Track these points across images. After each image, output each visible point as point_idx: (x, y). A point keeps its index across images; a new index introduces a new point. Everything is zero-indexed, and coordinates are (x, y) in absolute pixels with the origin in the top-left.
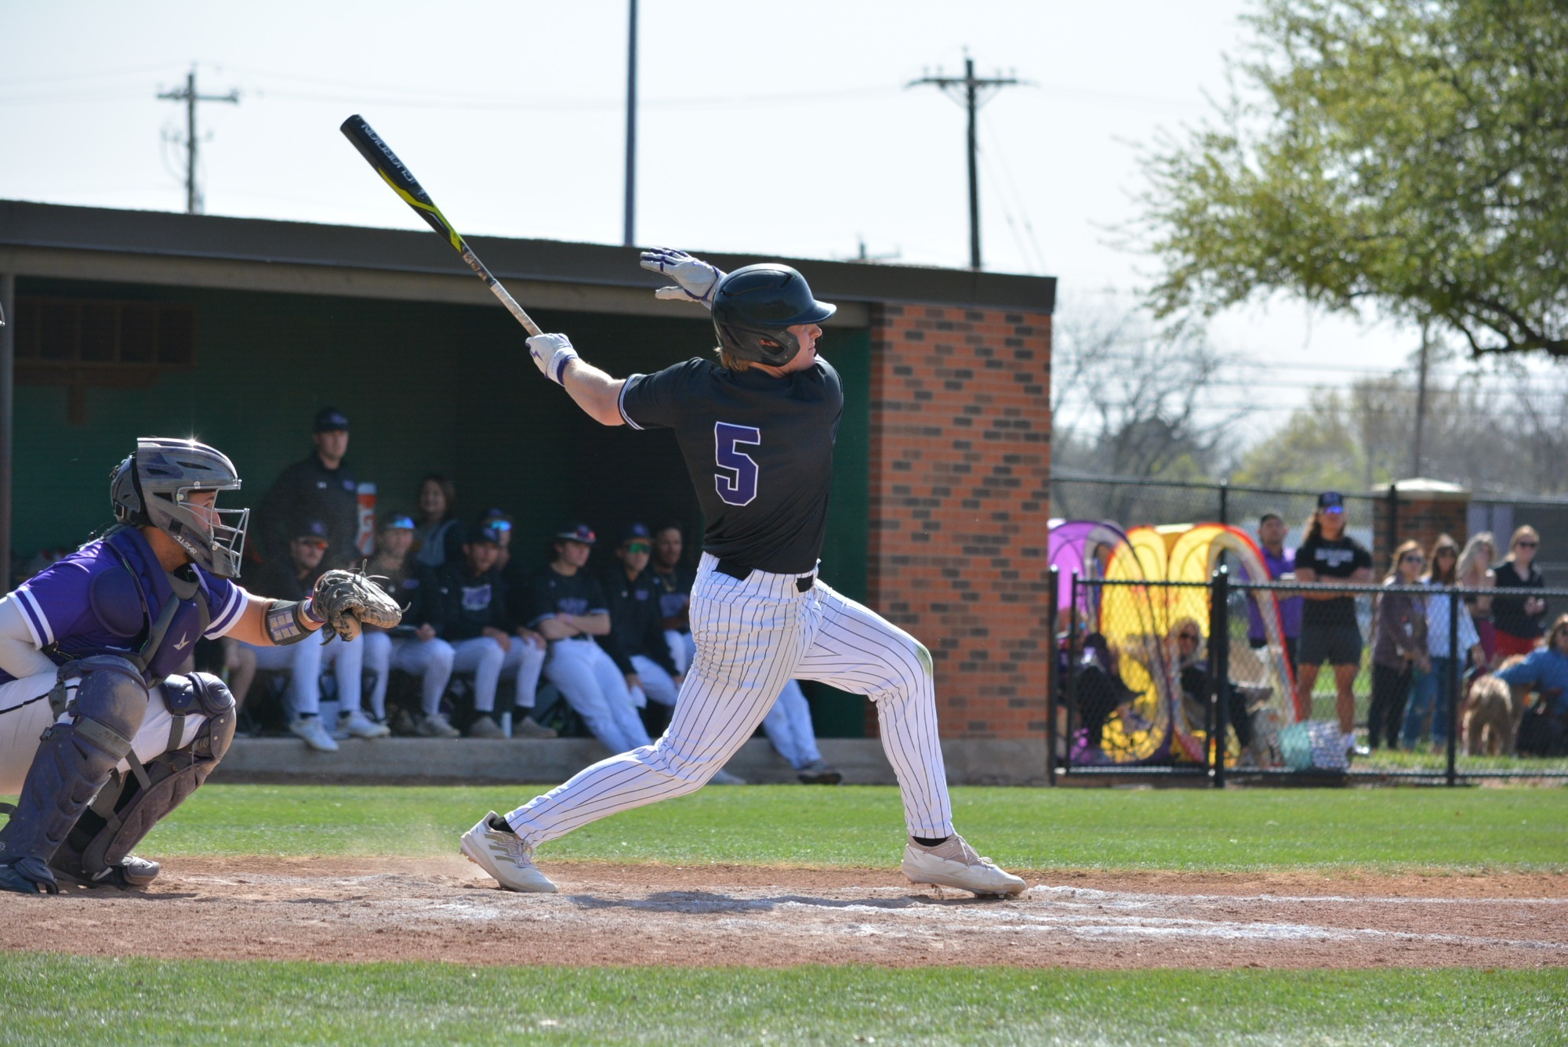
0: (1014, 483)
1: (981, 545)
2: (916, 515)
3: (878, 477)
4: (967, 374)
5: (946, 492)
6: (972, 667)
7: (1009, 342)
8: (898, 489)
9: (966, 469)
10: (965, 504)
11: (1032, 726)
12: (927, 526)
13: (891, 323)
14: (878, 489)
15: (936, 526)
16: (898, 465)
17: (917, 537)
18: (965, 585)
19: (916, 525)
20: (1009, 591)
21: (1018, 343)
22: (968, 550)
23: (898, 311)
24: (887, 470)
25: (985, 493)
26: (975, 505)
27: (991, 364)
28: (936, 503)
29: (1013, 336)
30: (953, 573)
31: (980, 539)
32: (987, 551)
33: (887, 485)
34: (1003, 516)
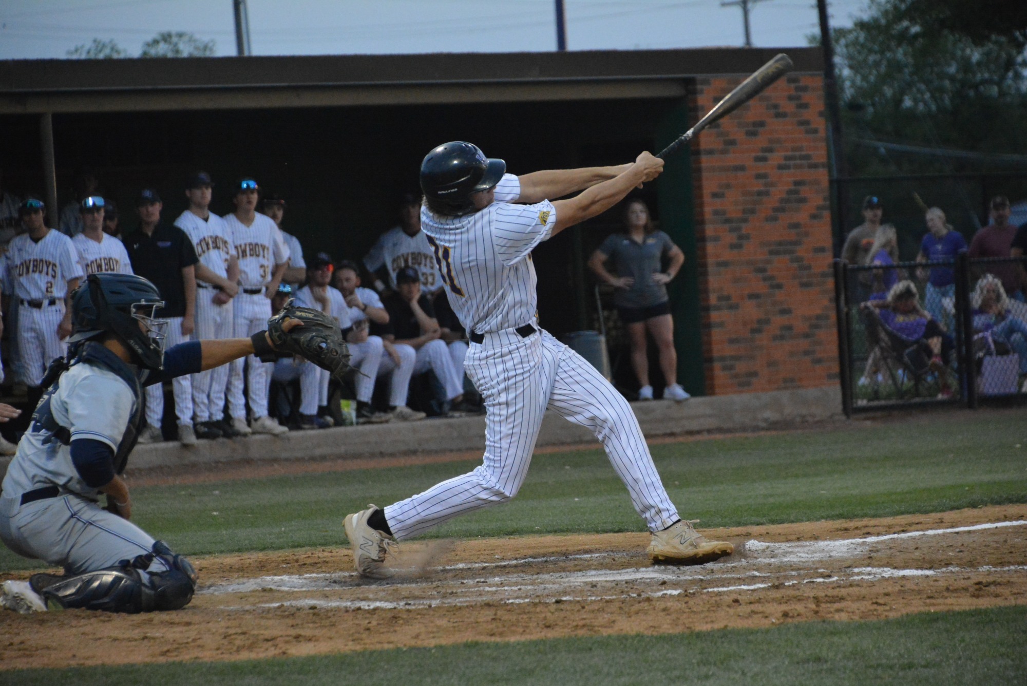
0: (803, 200)
1: (779, 248)
2: (732, 230)
3: (701, 205)
4: (762, 124)
5: (753, 211)
6: (782, 337)
7: (790, 98)
8: (716, 213)
9: (767, 193)
10: (768, 219)
11: (830, 377)
12: (741, 237)
13: (702, 92)
14: (702, 214)
15: (747, 237)
16: (715, 195)
17: (733, 246)
18: (772, 278)
19: (731, 238)
20: (805, 280)
21: (798, 98)
22: (771, 253)
23: (706, 82)
24: (707, 199)
25: (782, 210)
26: (775, 219)
27: (778, 115)
28: (745, 220)
29: (793, 93)
30: (763, 270)
31: (780, 244)
32: (786, 252)
33: (708, 210)
34: (796, 226)
